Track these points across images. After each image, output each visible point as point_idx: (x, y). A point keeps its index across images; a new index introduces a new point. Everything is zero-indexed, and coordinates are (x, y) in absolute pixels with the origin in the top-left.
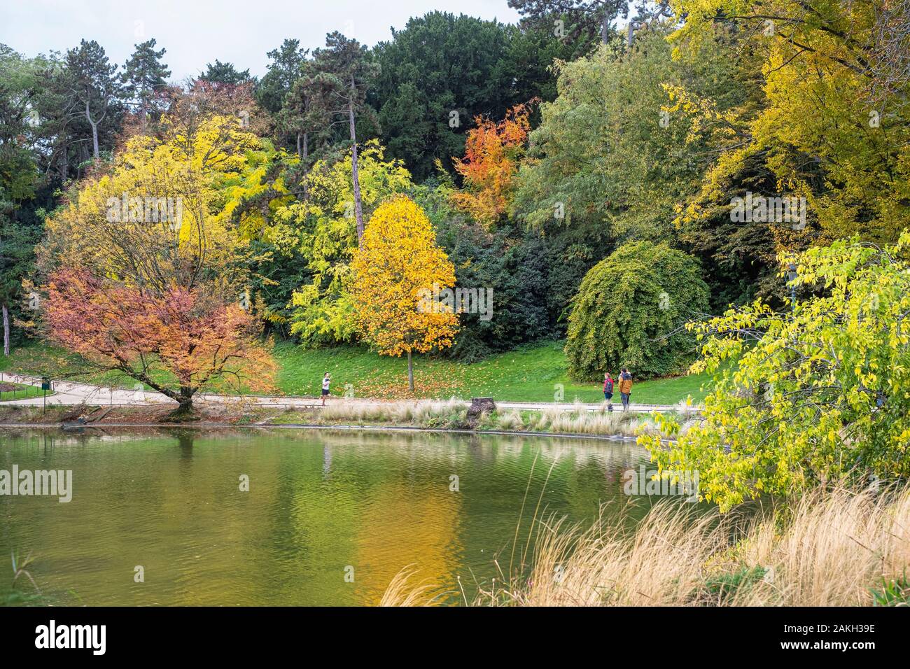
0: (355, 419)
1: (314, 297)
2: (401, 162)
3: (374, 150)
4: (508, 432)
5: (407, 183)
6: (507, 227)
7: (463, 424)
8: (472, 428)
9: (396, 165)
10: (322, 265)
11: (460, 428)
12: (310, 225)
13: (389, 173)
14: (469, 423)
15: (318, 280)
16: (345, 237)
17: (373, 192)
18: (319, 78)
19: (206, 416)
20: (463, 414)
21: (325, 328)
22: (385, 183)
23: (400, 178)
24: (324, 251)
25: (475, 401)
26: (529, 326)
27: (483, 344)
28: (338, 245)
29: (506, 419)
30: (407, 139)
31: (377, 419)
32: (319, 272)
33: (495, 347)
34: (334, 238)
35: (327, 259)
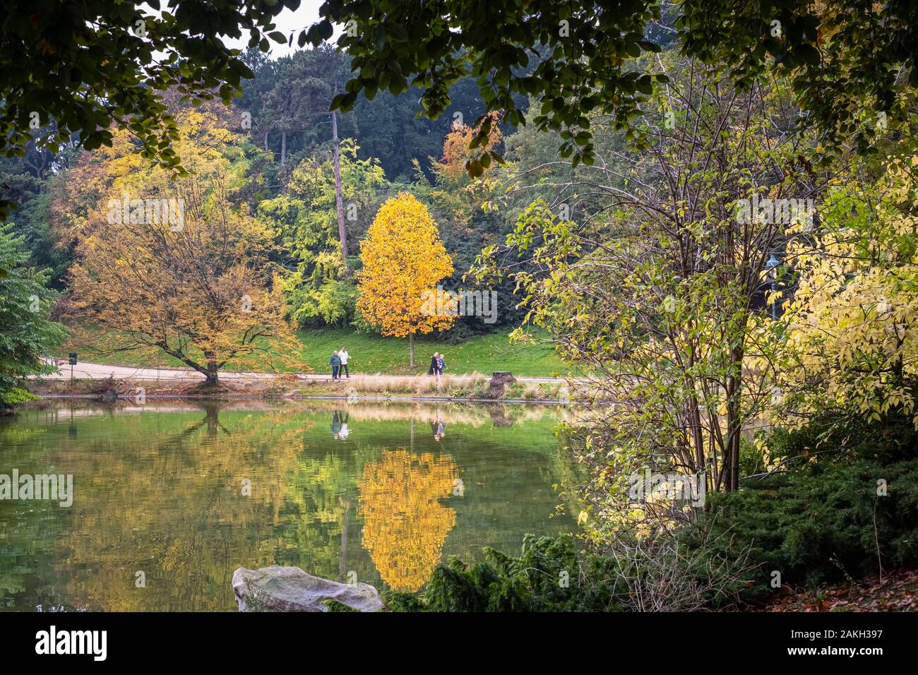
0: (379, 391)
1: (298, 283)
2: (377, 160)
3: (349, 149)
4: (531, 401)
5: (380, 180)
6: (484, 223)
7: (487, 394)
8: (496, 397)
9: (372, 163)
10: (305, 254)
11: (483, 397)
12: (291, 217)
13: (366, 170)
14: (493, 393)
15: (302, 267)
16: (325, 229)
17: (351, 187)
18: (310, 82)
19: (233, 389)
20: (487, 385)
21: (315, 312)
22: (362, 179)
23: (376, 175)
24: (306, 241)
25: (496, 375)
26: (508, 311)
27: (466, 326)
28: (319, 235)
29: (528, 390)
30: (377, 139)
31: (402, 390)
32: (302, 260)
33: (477, 329)
34: (316, 229)
35: (309, 248)
